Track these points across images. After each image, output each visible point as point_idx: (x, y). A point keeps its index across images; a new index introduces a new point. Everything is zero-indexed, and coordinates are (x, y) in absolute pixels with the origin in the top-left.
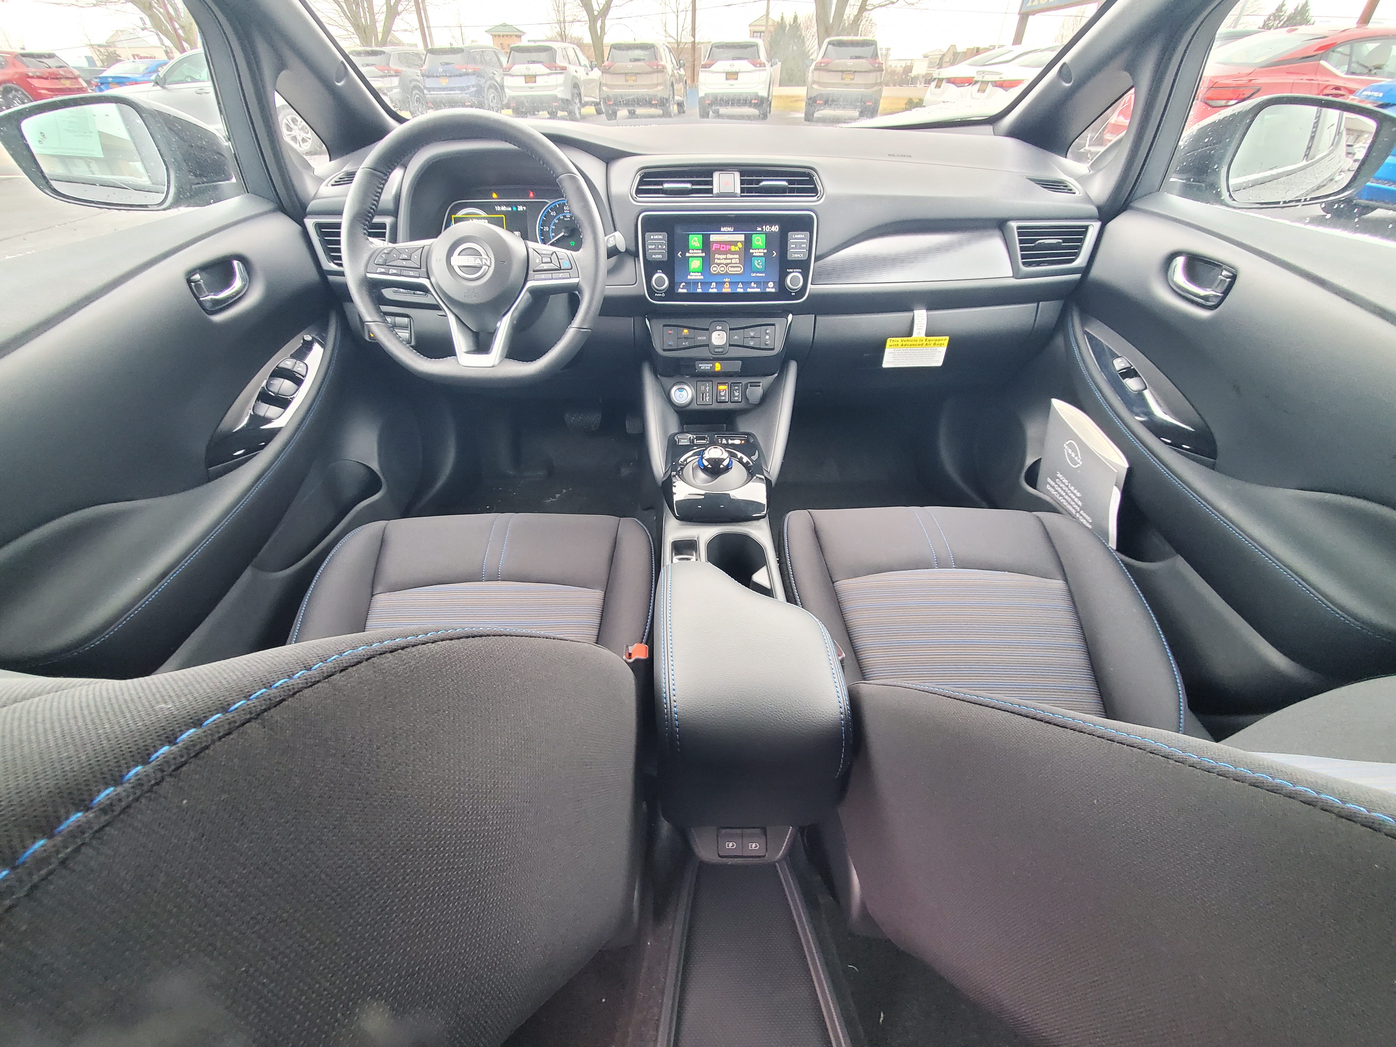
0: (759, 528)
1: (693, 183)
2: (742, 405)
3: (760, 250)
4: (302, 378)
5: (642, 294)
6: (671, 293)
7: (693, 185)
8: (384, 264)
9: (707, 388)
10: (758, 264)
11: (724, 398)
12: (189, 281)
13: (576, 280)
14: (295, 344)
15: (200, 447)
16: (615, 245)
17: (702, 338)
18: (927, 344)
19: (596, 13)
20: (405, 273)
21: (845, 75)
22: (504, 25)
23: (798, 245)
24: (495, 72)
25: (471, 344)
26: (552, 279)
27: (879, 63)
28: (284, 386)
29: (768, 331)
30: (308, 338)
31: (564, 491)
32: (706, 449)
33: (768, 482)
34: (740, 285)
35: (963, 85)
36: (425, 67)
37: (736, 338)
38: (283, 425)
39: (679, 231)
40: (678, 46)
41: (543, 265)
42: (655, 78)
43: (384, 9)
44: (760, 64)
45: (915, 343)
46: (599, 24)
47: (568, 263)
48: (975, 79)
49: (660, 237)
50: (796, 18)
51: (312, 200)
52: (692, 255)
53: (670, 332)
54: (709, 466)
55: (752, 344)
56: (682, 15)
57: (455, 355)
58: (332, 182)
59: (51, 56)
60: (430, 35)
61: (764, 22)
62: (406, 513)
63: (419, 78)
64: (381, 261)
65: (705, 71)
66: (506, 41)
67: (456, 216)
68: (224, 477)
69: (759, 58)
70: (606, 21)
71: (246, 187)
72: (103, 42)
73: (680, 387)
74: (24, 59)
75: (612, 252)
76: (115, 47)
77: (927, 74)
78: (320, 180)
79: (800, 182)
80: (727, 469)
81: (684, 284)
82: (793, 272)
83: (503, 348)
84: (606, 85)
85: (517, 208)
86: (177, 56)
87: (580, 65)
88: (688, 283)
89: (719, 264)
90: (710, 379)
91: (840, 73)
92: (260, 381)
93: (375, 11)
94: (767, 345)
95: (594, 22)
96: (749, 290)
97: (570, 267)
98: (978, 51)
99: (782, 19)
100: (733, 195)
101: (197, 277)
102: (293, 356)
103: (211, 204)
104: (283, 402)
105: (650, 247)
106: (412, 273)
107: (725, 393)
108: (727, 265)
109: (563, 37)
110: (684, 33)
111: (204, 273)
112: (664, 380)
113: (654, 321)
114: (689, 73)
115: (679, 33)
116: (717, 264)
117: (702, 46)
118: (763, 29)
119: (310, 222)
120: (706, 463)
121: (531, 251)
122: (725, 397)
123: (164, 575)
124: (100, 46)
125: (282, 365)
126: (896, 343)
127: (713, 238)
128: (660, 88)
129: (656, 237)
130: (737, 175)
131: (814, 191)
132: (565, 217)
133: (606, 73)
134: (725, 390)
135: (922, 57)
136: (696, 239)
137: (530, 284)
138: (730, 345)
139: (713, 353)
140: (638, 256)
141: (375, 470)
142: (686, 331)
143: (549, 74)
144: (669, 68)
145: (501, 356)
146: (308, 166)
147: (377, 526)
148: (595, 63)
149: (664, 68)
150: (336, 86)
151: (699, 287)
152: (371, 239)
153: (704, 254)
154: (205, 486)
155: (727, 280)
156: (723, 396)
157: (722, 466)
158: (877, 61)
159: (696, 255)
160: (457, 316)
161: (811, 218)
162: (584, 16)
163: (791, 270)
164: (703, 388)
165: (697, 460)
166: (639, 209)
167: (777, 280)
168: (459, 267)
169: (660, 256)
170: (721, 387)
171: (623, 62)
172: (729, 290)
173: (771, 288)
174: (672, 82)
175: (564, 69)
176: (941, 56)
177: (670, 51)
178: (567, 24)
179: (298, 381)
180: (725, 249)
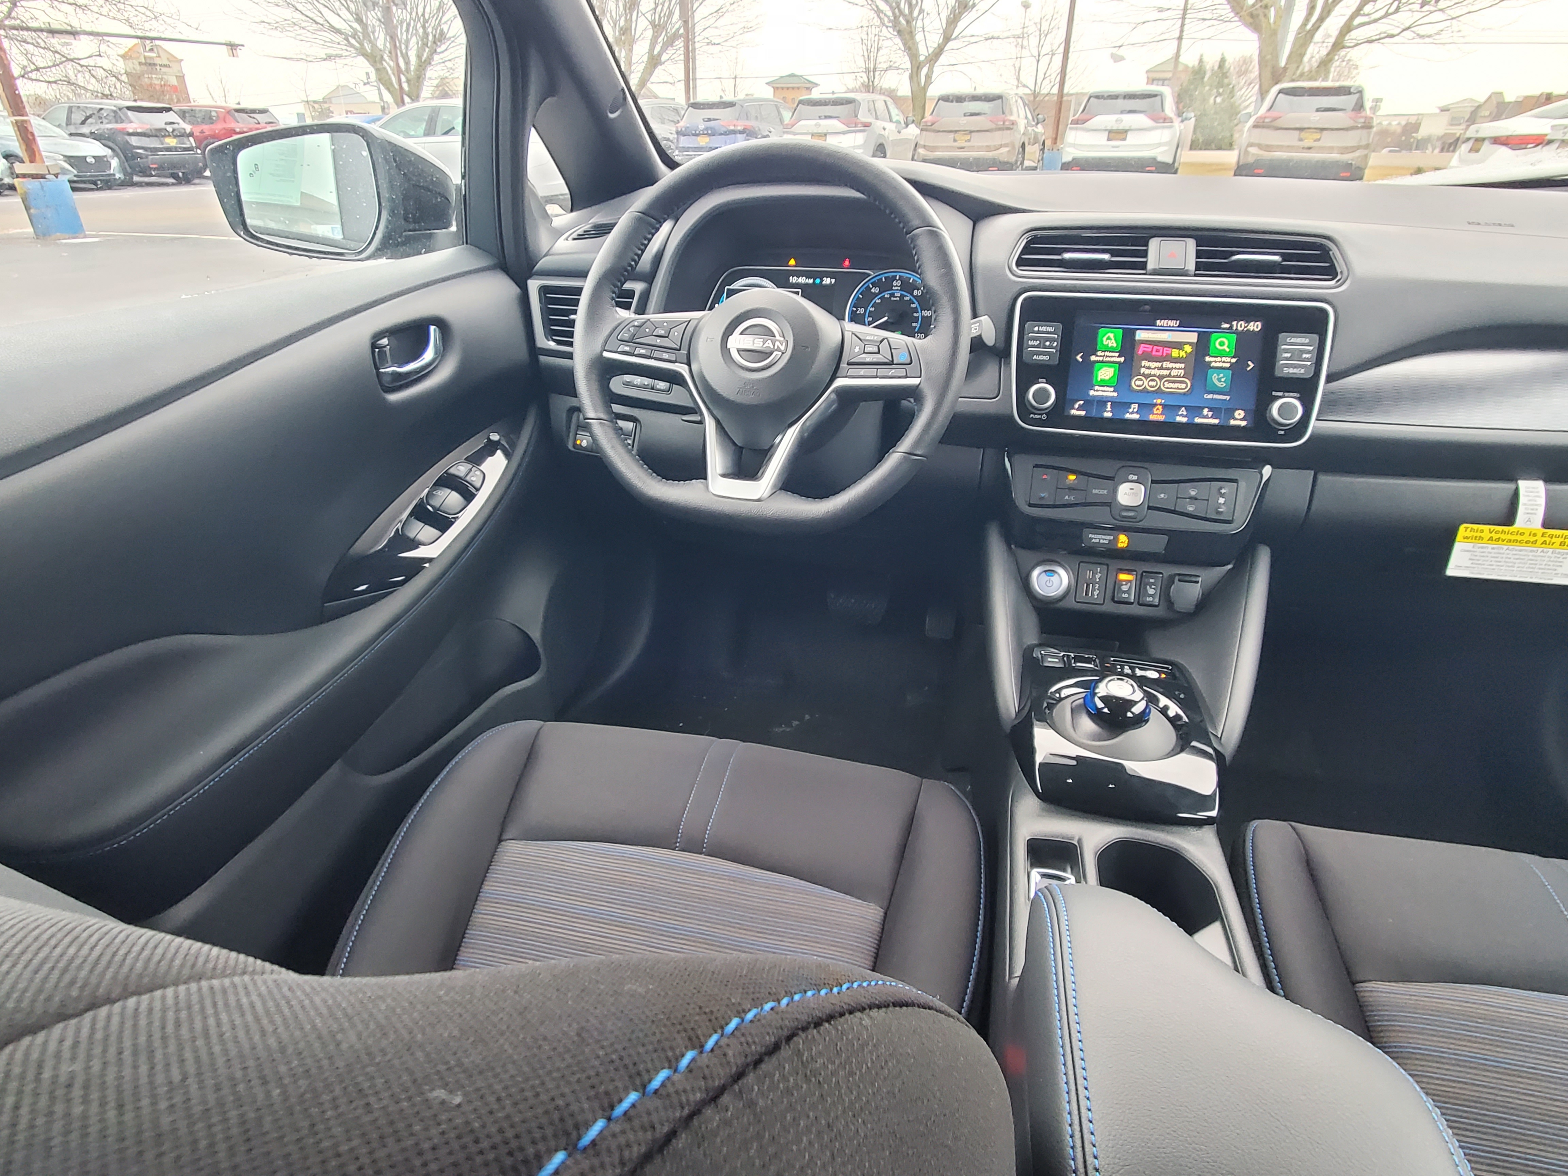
0: (1200, 842)
1: (1113, 253)
2: (1160, 612)
3: (1224, 359)
4: (473, 490)
5: (1009, 412)
6: (1058, 415)
7: (1112, 256)
8: (631, 341)
9: (1098, 576)
10: (1219, 380)
11: (1126, 595)
12: (374, 346)
13: (915, 381)
14: (476, 444)
15: (323, 574)
16: (980, 336)
17: (1099, 491)
18: (1544, 543)
19: (922, 58)
20: (656, 354)
21: (1304, 135)
22: (792, 76)
23: (1297, 355)
24: (772, 129)
25: (730, 464)
26: (876, 377)
27: (1366, 118)
28: (451, 498)
29: (1223, 491)
30: (495, 437)
31: (807, 717)
32: (1100, 680)
33: (1219, 758)
34: (1183, 411)
35: (1523, 146)
36: (682, 124)
37: (1162, 496)
38: (435, 556)
39: (1082, 322)
40: (1035, 98)
41: (864, 355)
42: (997, 138)
43: (645, 58)
44: (1165, 119)
45: (1519, 538)
46: (924, 71)
47: (907, 354)
48: (1548, 137)
49: (1050, 329)
50: (1223, 61)
51: (545, 256)
52: (1101, 359)
53: (1045, 477)
54: (1106, 710)
55: (1190, 509)
56: (1044, 61)
57: (705, 478)
58: (575, 236)
59: (264, 111)
60: (695, 88)
61: (1171, 67)
62: (561, 715)
63: (671, 137)
64: (626, 336)
65: (1077, 129)
66: (790, 95)
67: (731, 287)
68: (342, 619)
69: (1163, 110)
70: (935, 69)
71: (467, 238)
72: (319, 98)
73: (1048, 568)
74: (236, 114)
75: (977, 344)
76: (331, 103)
77: (1446, 134)
78: (558, 233)
79: (1300, 258)
80: (1141, 720)
81: (1082, 402)
82: (1283, 397)
83: (779, 475)
84: (924, 147)
85: (822, 281)
86: (394, 111)
87: (891, 121)
88: (1089, 403)
89: (1147, 376)
90: (1103, 560)
91: (1297, 132)
92: (419, 489)
93: (633, 61)
94: (1218, 513)
95: (918, 68)
96: (1198, 420)
97: (909, 361)
98: (1549, 98)
99: (1201, 61)
100: (1183, 273)
101: (385, 341)
102: (468, 460)
103: (421, 254)
104: (442, 523)
105: (1030, 343)
106: (666, 356)
107: (1130, 588)
108: (1161, 377)
109: (869, 87)
110: (1047, 81)
111: (392, 338)
112: (1023, 554)
113: (1017, 458)
114: (1050, 133)
115: (1039, 82)
116: (1143, 375)
117: (1073, 98)
118: (1169, 75)
119: (534, 285)
120: (1100, 704)
121: (848, 335)
122: (1129, 595)
123: (233, 753)
124: (315, 102)
125: (453, 471)
126: (1478, 534)
127: (1141, 335)
128: (1004, 150)
129: (1043, 329)
130: (1191, 244)
131: (1330, 272)
132: (892, 295)
133: (926, 130)
134: (1130, 581)
135: (1438, 111)
136: (1111, 335)
137: (839, 382)
138: (1149, 508)
139: (1118, 517)
140: (1008, 355)
141: (535, 641)
142: (1072, 477)
143: (844, 133)
144: (1022, 124)
145: (775, 486)
146: (546, 216)
147: (527, 727)
148: (911, 119)
149: (1013, 124)
150: (607, 116)
151: (1109, 409)
152: (618, 309)
153: (1122, 359)
154: (315, 628)
155: (1159, 401)
156: (1125, 592)
157: (1129, 715)
158: (1363, 114)
159: (1108, 359)
160: (718, 422)
161: (1324, 312)
162: (906, 62)
163: (1280, 394)
164: (1089, 574)
165: (1083, 695)
166: (1016, 289)
167: (1253, 407)
168: (739, 351)
169: (1046, 358)
170: (1123, 577)
171: (954, 115)
172: (1161, 418)
173: (1239, 419)
174: (1023, 144)
175: (867, 125)
176: (1473, 109)
177: (1025, 104)
178: (877, 73)
179: (468, 496)
180: (1160, 354)
